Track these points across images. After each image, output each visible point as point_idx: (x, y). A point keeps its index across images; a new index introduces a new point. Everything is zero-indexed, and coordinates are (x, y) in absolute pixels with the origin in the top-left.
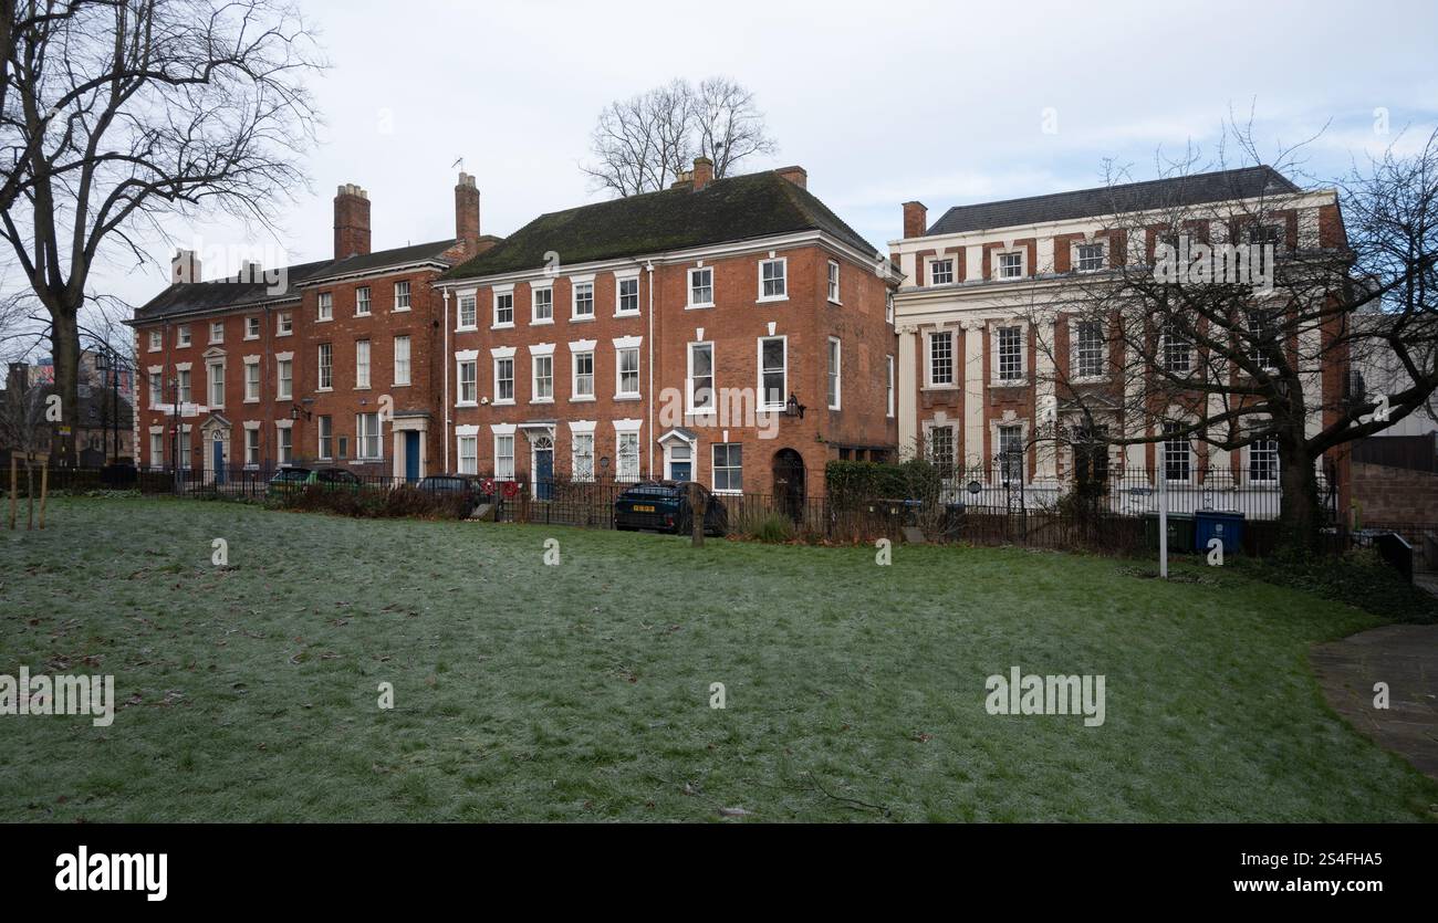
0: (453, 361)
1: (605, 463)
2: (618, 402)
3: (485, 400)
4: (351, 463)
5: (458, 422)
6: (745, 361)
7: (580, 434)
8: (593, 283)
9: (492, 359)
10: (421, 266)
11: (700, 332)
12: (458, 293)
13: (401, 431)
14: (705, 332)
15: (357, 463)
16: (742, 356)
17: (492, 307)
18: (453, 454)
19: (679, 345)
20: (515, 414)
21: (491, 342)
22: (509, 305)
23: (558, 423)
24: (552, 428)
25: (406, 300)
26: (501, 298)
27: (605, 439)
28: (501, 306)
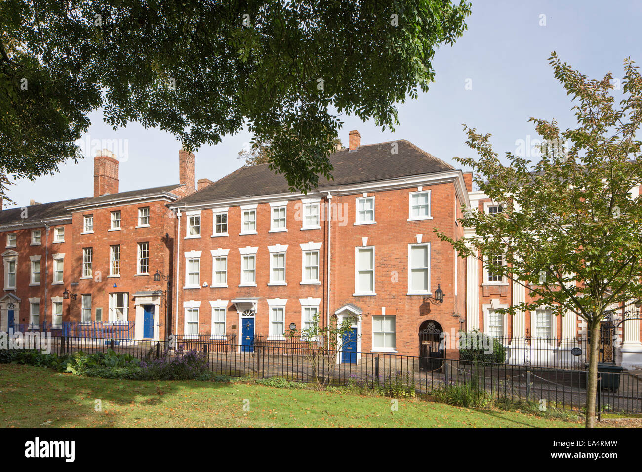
0: (183, 258)
1: (293, 327)
2: (304, 285)
3: (206, 284)
4: (104, 325)
5: (186, 298)
6: (399, 260)
7: (275, 307)
8: (286, 207)
9: (212, 256)
10: (159, 198)
11: (365, 240)
12: (187, 213)
13: (141, 305)
14: (369, 240)
15: (108, 325)
16: (397, 257)
17: (212, 222)
18: (182, 320)
19: (349, 248)
20: (228, 293)
21: (211, 245)
22: (224, 220)
23: (260, 300)
24: (255, 303)
25: (145, 220)
26: (218, 217)
27: (293, 310)
28: (218, 221)
